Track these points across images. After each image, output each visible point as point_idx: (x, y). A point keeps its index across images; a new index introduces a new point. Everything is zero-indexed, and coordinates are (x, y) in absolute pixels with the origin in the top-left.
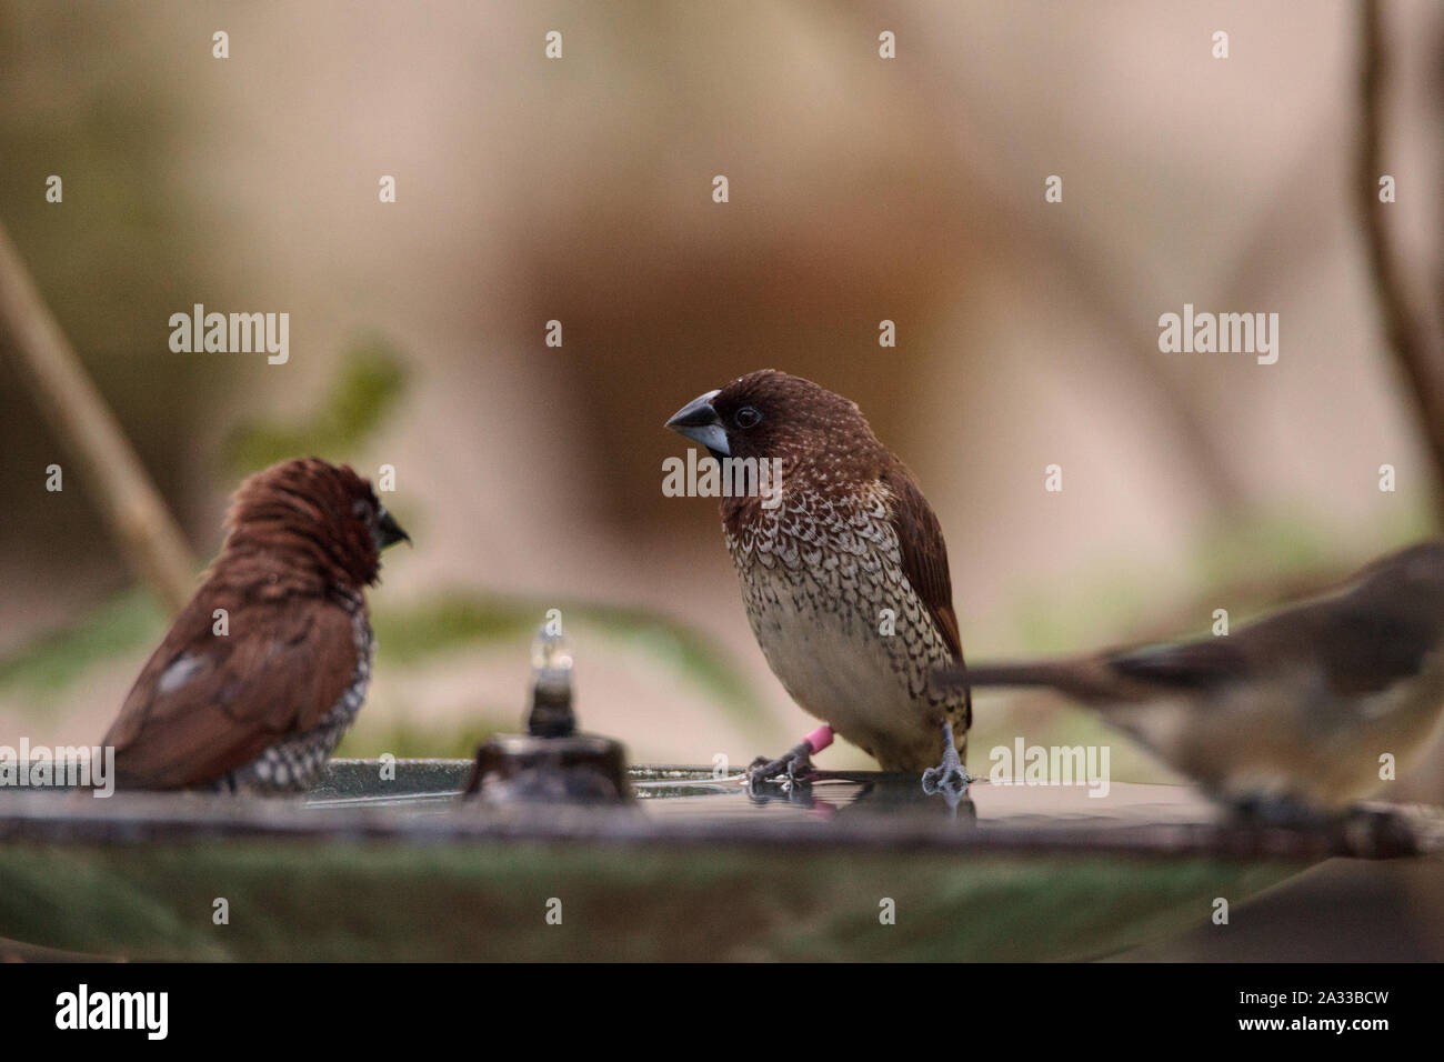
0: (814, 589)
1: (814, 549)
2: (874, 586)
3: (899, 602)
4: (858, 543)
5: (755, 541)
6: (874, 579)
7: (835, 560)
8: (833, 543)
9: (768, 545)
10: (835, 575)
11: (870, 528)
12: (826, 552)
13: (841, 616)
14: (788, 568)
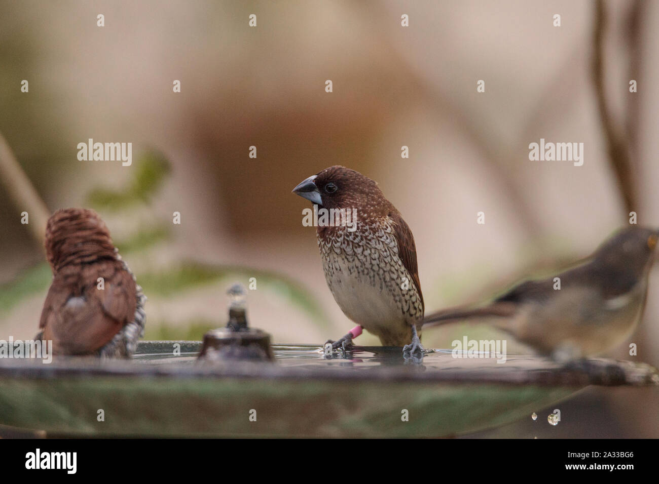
0: (359, 264)
1: (359, 246)
2: (386, 263)
3: (397, 271)
4: (379, 244)
5: (332, 242)
6: (386, 260)
7: (369, 251)
8: (369, 244)
9: (339, 244)
10: (368, 258)
11: (385, 237)
12: (365, 247)
13: (370, 277)
14: (347, 254)
